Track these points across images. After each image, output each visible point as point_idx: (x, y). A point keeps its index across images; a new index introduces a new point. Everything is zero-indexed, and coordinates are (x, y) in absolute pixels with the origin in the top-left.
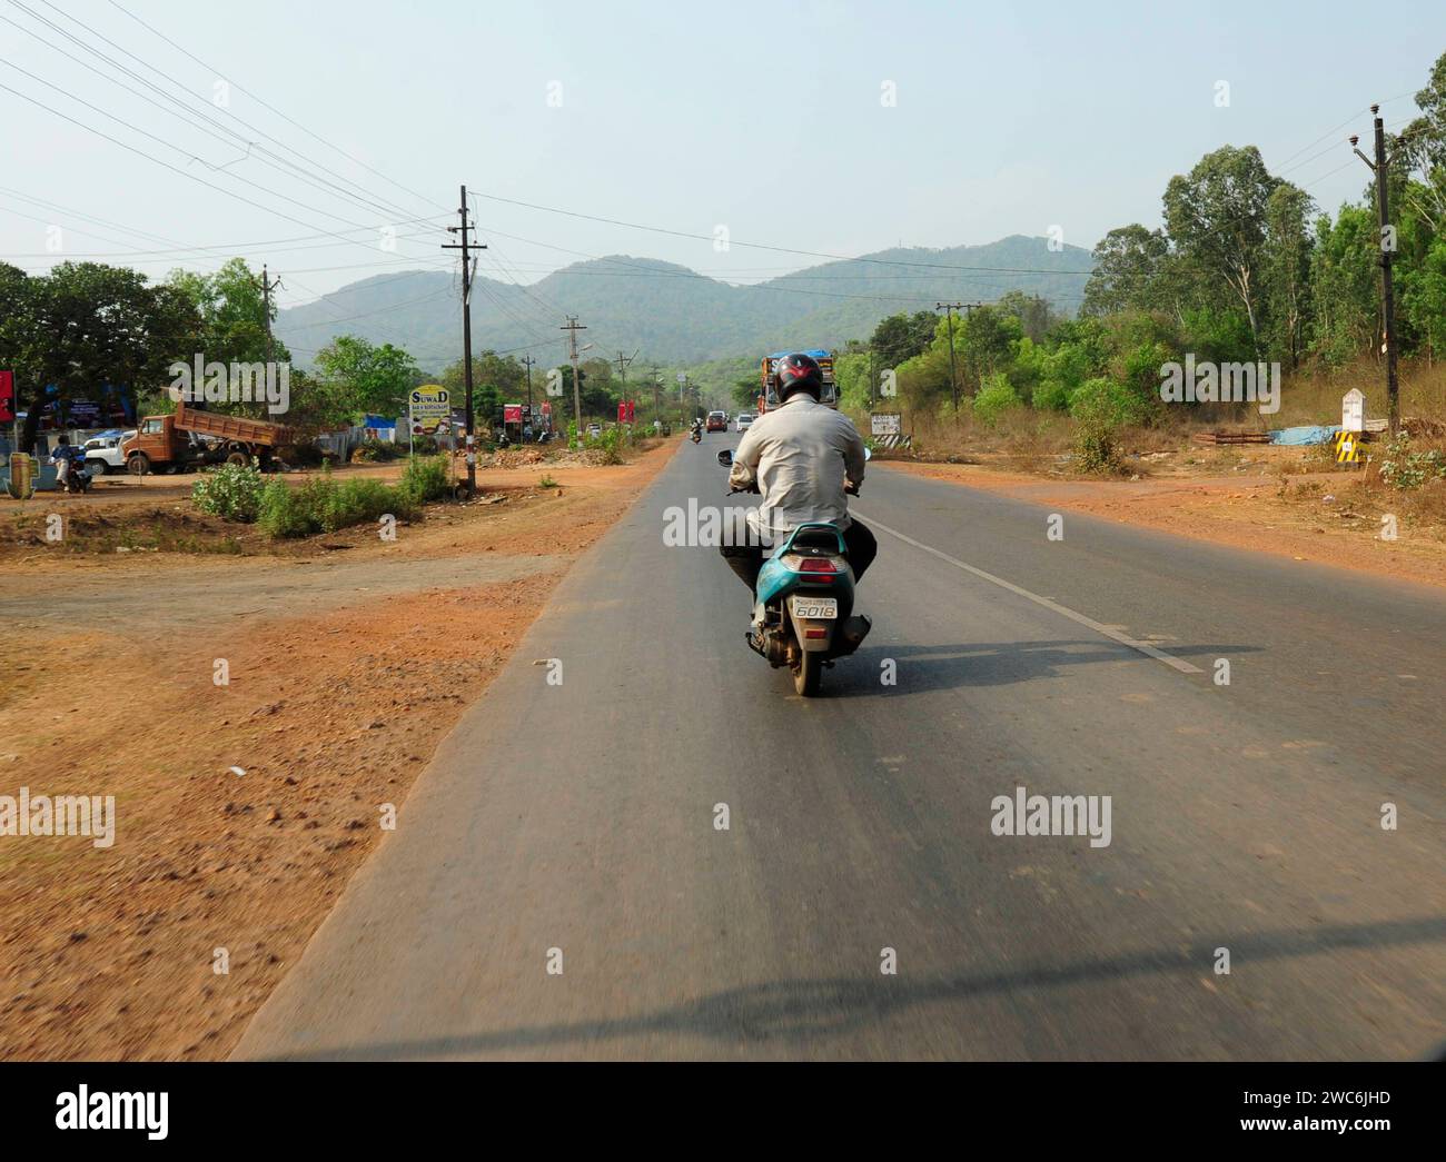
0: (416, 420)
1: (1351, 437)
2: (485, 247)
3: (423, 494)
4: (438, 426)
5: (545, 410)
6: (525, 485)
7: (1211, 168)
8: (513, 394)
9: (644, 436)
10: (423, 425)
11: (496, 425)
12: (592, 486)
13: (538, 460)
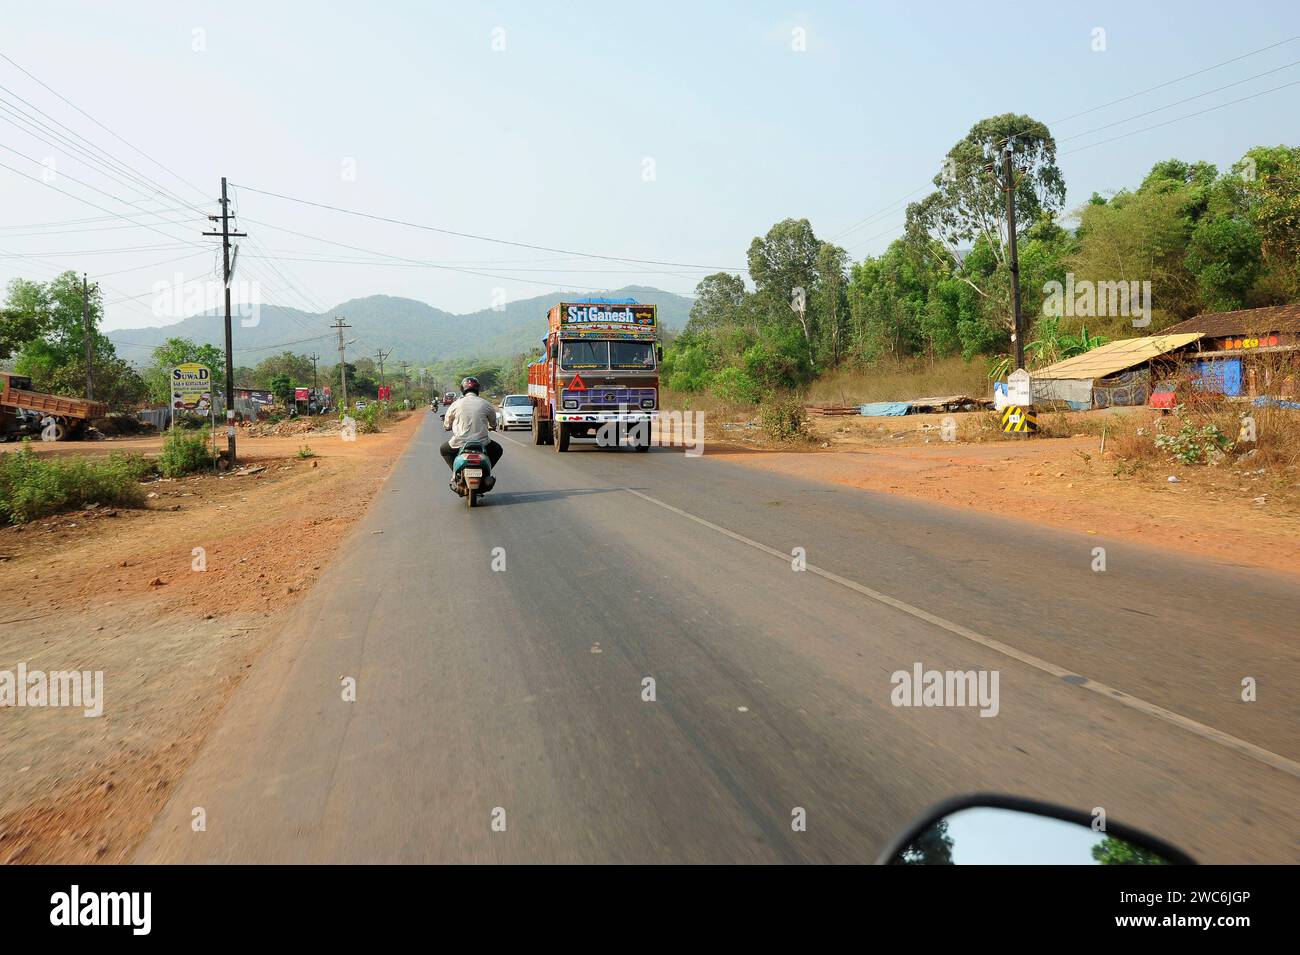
0: (177, 396)
1: (1019, 411)
2: (245, 235)
3: (182, 466)
4: (199, 402)
5: (326, 392)
6: (284, 455)
7: (780, 234)
8: (304, 380)
9: (397, 410)
10: (184, 400)
11: (290, 402)
12: (349, 456)
13: (309, 429)
